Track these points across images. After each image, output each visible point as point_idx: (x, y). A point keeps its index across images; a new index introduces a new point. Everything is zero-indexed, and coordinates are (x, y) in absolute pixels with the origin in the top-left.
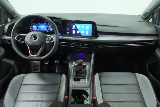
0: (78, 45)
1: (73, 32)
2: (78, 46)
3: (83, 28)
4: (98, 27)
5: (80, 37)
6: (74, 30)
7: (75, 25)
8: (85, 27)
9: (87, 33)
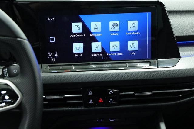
0: (101, 101)
1: (75, 51)
2: (101, 105)
3: (117, 29)
4: (174, 21)
5: (105, 66)
6: (78, 40)
7: (79, 20)
8: (124, 27)
9: (133, 46)
